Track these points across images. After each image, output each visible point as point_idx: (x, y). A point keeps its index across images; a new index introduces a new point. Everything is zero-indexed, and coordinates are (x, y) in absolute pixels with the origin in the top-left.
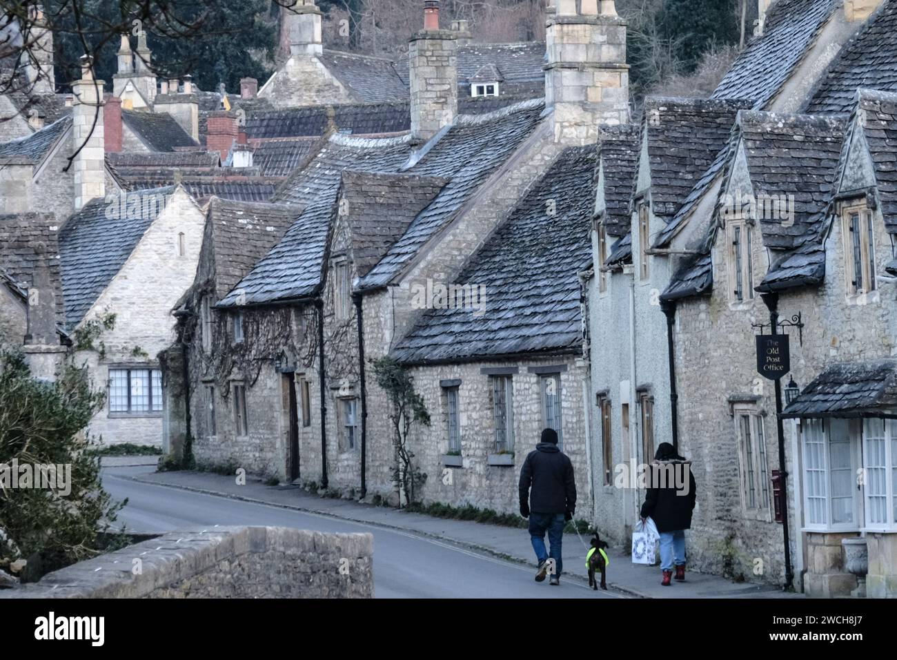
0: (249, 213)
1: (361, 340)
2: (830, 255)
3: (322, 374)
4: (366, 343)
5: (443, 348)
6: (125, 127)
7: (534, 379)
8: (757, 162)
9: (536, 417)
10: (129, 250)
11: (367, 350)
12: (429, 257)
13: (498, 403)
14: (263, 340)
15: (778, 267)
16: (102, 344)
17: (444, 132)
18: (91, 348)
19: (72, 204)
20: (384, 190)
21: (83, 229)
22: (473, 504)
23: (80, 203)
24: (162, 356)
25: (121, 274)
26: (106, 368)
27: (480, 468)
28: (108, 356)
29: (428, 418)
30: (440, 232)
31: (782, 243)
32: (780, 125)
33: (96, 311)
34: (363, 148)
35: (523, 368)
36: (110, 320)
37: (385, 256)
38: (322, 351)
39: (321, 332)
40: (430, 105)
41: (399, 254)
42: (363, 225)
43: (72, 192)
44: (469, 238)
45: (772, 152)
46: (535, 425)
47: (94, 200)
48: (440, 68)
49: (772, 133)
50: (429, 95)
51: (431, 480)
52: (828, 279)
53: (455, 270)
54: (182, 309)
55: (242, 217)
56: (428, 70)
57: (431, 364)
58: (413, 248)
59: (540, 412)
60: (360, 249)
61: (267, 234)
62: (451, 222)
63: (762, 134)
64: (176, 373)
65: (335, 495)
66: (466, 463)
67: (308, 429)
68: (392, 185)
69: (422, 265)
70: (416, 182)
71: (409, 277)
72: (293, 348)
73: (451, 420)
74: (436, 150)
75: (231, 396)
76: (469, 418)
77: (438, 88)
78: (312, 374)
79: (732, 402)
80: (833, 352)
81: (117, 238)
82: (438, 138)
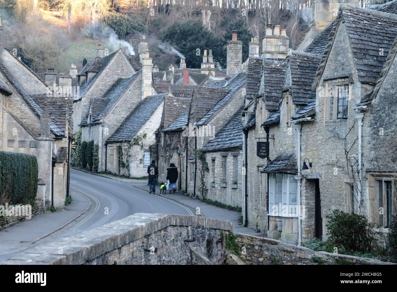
0: (178, 101)
1: (196, 143)
2: (281, 113)
3: (187, 154)
4: (197, 144)
5: (214, 147)
6: (190, 77)
7: (232, 158)
8: (267, 79)
9: (232, 171)
10: (153, 113)
11: (197, 146)
12: (218, 116)
13: (224, 165)
14: (174, 142)
15: (270, 117)
16: (142, 143)
17: (237, 75)
18: (138, 144)
19: (141, 98)
20: (208, 93)
21: (142, 106)
22: (217, 200)
23: (143, 97)
24: (150, 147)
25: (149, 120)
26: (143, 151)
27: (219, 188)
28: (144, 147)
29: (209, 170)
30: (222, 107)
31: (272, 108)
32: (278, 65)
33: (141, 132)
34: (217, 81)
35: (230, 153)
36: (145, 136)
37: (206, 115)
38: (187, 147)
39: (187, 140)
40: (232, 66)
41: (209, 115)
42: (199, 104)
43: (141, 94)
44: (232, 110)
45: (274, 75)
46: (232, 174)
47: (147, 97)
48: (236, 54)
49: (275, 68)
50: (232, 62)
51: (209, 191)
52: (281, 122)
53: (226, 120)
54: (157, 132)
55: (175, 102)
56: (232, 54)
57: (210, 152)
58: (213, 112)
59: (233, 169)
60: (198, 112)
61: (183, 108)
62: (226, 104)
63: (271, 68)
64: (154, 153)
65: (188, 195)
66: (216, 186)
67: (184, 173)
68: (211, 91)
69: (215, 118)
70: (219, 91)
71: (210, 122)
72: (181, 145)
73: (213, 171)
74: (233, 81)
75: (167, 161)
76: (217, 171)
77: (235, 60)
78: (184, 154)
79: (258, 167)
80: (281, 149)
81: (150, 109)
82: (234, 77)
